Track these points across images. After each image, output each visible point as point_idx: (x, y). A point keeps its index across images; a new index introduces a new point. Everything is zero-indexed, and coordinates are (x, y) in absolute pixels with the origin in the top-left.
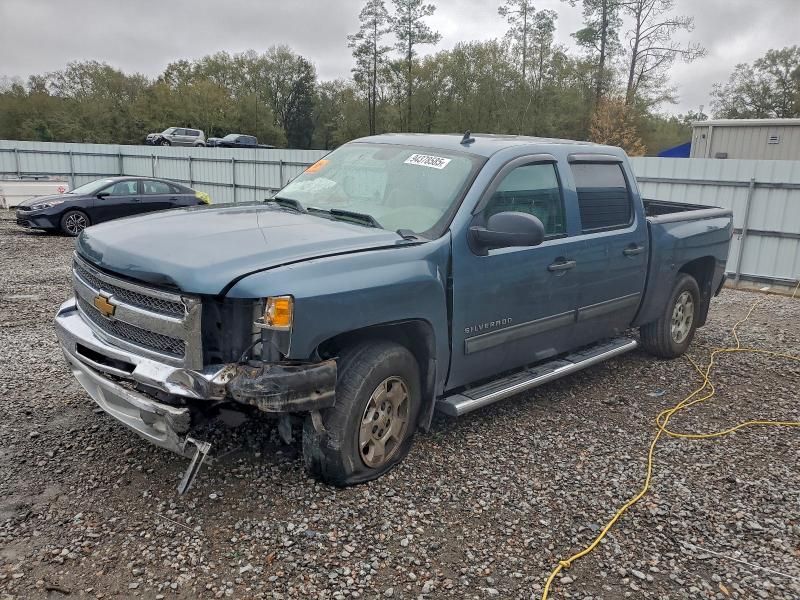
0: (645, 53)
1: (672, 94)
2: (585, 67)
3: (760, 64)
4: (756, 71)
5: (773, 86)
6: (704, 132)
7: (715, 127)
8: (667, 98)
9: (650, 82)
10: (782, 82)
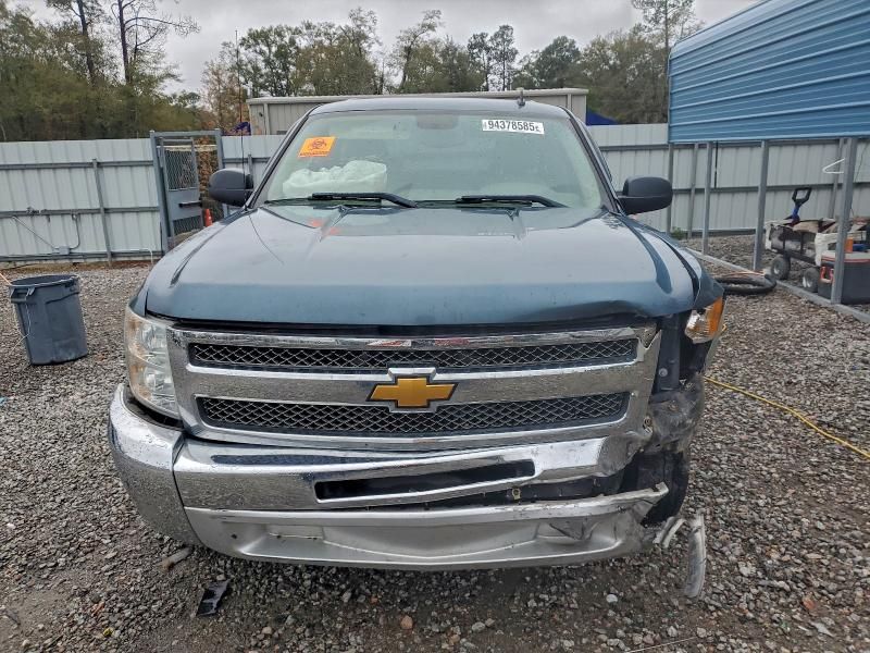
0: (133, 22)
1: (175, 71)
2: (63, 34)
3: (243, 42)
4: (242, 50)
5: (261, 65)
6: (260, 110)
7: (269, 105)
8: (169, 75)
9: (147, 57)
10: (268, 62)
